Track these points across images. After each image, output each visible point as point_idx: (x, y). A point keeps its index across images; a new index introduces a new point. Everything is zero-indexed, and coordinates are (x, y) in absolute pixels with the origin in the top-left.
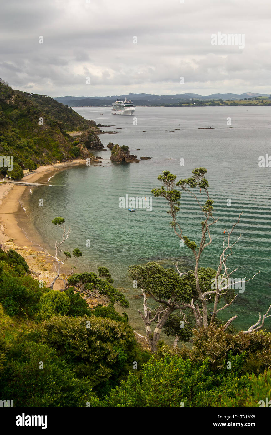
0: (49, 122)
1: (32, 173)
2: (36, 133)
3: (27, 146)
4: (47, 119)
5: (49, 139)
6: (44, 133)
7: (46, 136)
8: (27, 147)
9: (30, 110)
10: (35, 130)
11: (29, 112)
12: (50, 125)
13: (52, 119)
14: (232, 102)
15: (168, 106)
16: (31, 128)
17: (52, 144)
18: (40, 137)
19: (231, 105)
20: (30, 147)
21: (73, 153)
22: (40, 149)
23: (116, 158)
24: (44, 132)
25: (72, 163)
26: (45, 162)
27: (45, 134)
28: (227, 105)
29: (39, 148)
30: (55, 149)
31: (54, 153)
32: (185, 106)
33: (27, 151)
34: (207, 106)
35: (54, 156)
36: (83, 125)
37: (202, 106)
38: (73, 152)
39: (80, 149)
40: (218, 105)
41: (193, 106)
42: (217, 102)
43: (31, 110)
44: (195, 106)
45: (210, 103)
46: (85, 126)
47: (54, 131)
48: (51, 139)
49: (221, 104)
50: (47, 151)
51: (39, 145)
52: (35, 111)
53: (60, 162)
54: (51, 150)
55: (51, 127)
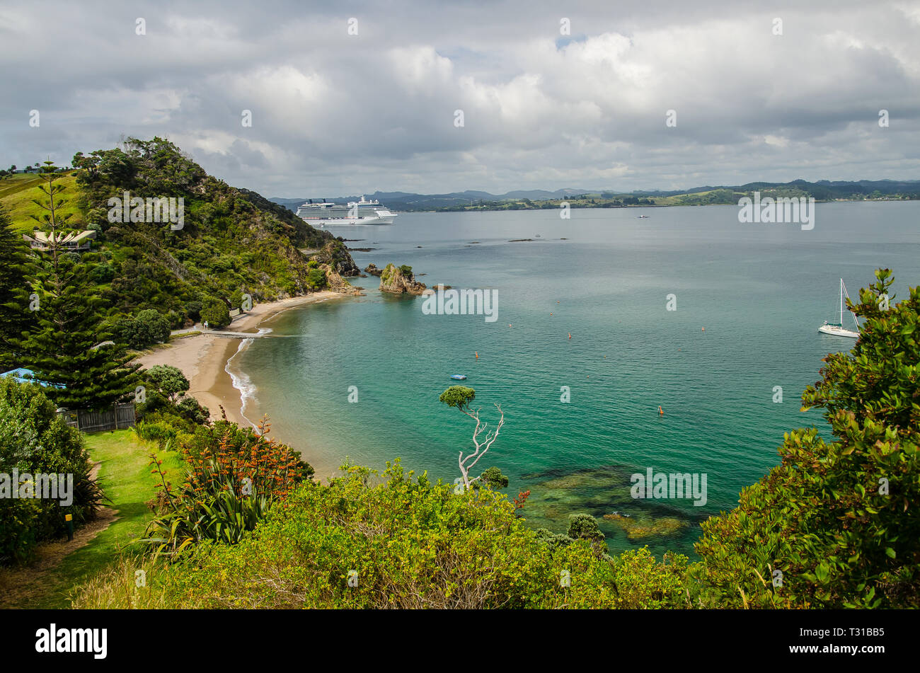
0: (269, 225)
1: (244, 317)
2: (246, 244)
3: (232, 268)
4: (265, 220)
5: (269, 255)
6: (260, 245)
7: (264, 251)
8: (232, 270)
9: (233, 203)
10: (245, 239)
11: (232, 208)
12: (272, 230)
13: (275, 220)
14: (544, 203)
15: (442, 211)
16: (236, 236)
17: (276, 264)
18: (254, 253)
19: (544, 207)
20: (237, 271)
21: (314, 280)
22: (255, 273)
23: (391, 288)
24: (260, 243)
25: (313, 298)
26: (266, 297)
27: (262, 247)
28: (537, 207)
29: (253, 271)
30: (281, 273)
31: (280, 280)
32: (470, 210)
33: (232, 276)
34: (504, 209)
35: (280, 285)
36: (314, 238)
37: (497, 210)
38: (314, 278)
39: (325, 272)
40: (523, 208)
41: (482, 210)
42: (521, 203)
43: (235, 205)
44: (487, 209)
45: (510, 205)
46: (318, 238)
47: (279, 241)
48: (274, 256)
49: (527, 206)
50: (268, 277)
51: (252, 267)
52: (243, 205)
53: (292, 297)
54: (273, 275)
55: (273, 233)
